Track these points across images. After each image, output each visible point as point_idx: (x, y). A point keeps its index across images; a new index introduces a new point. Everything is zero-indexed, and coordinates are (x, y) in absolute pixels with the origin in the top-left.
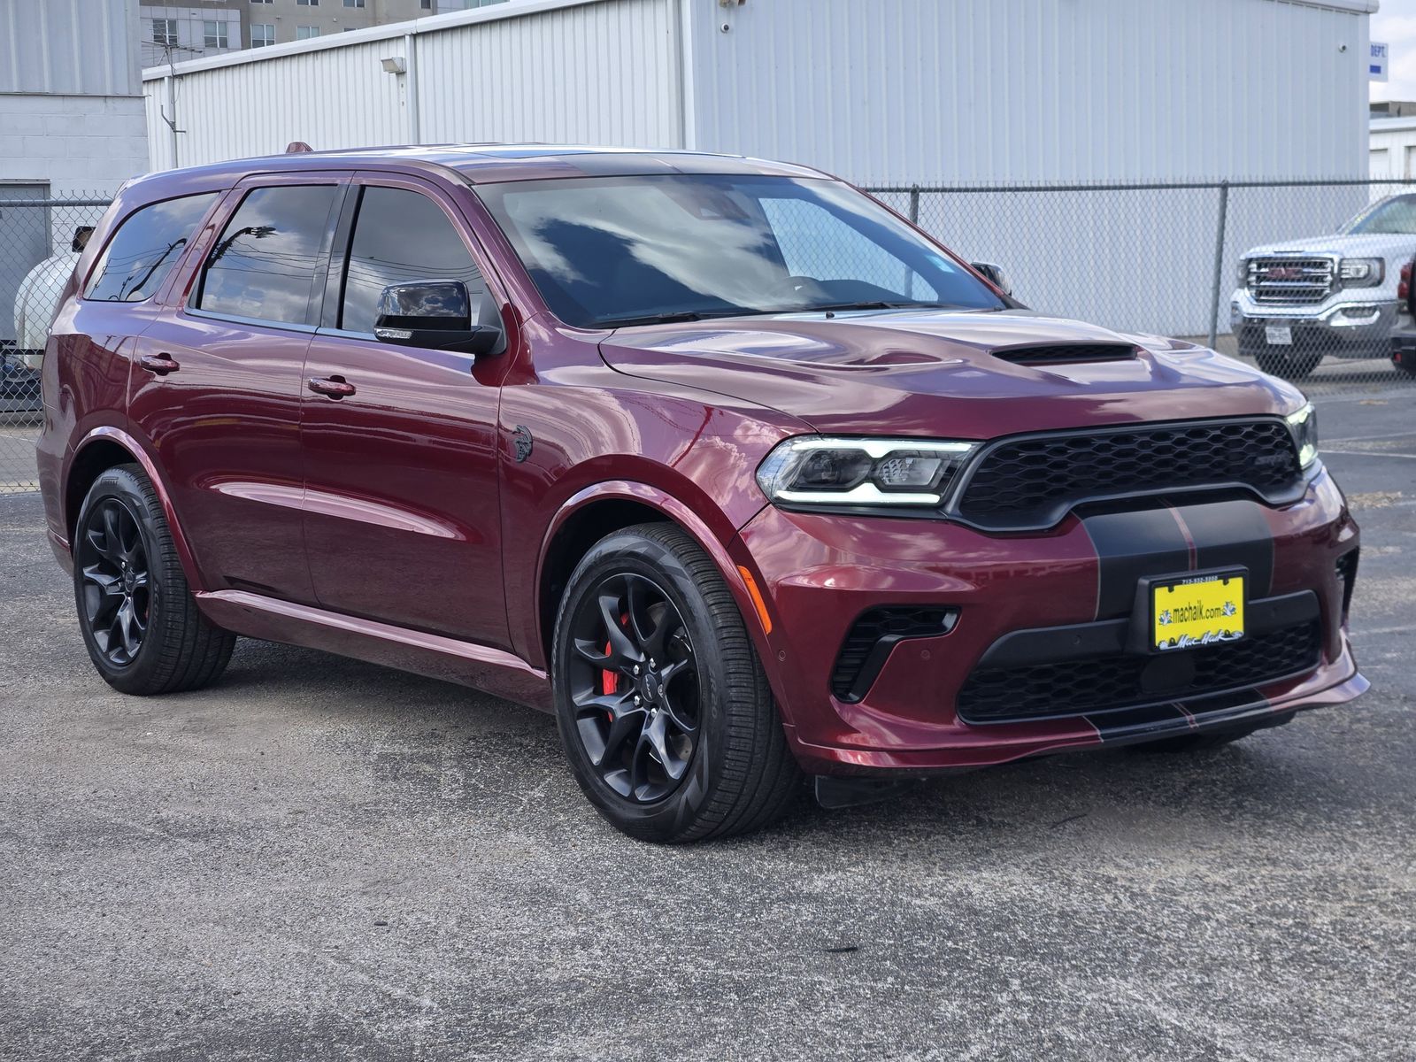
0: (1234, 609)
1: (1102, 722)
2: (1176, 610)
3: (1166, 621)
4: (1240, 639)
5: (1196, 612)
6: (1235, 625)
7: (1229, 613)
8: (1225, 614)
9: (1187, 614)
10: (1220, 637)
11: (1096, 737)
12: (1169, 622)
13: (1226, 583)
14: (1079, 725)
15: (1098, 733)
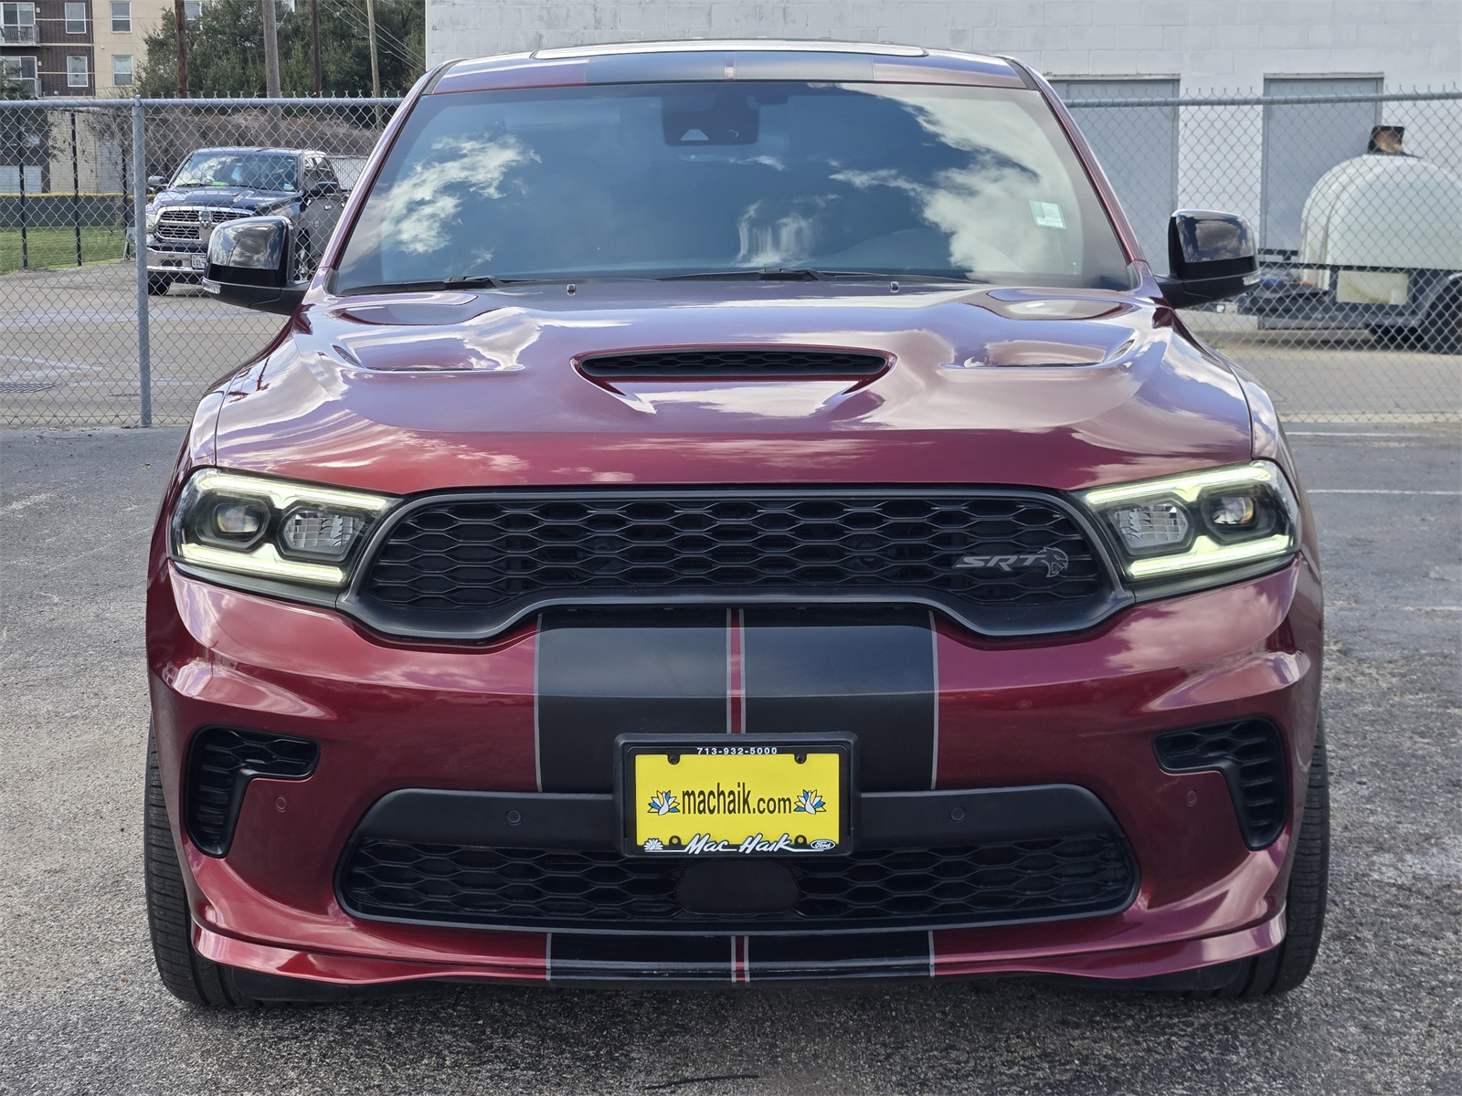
0: (821, 804)
1: (564, 948)
2: (686, 794)
3: (665, 808)
4: (826, 852)
5: (738, 802)
6: (823, 830)
7: (809, 807)
8: (799, 809)
9: (713, 802)
10: (782, 845)
11: (542, 970)
12: (675, 810)
13: (801, 760)
14: (533, 946)
15: (548, 963)
